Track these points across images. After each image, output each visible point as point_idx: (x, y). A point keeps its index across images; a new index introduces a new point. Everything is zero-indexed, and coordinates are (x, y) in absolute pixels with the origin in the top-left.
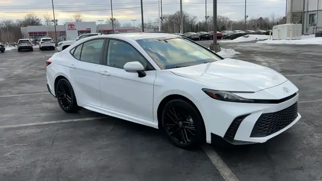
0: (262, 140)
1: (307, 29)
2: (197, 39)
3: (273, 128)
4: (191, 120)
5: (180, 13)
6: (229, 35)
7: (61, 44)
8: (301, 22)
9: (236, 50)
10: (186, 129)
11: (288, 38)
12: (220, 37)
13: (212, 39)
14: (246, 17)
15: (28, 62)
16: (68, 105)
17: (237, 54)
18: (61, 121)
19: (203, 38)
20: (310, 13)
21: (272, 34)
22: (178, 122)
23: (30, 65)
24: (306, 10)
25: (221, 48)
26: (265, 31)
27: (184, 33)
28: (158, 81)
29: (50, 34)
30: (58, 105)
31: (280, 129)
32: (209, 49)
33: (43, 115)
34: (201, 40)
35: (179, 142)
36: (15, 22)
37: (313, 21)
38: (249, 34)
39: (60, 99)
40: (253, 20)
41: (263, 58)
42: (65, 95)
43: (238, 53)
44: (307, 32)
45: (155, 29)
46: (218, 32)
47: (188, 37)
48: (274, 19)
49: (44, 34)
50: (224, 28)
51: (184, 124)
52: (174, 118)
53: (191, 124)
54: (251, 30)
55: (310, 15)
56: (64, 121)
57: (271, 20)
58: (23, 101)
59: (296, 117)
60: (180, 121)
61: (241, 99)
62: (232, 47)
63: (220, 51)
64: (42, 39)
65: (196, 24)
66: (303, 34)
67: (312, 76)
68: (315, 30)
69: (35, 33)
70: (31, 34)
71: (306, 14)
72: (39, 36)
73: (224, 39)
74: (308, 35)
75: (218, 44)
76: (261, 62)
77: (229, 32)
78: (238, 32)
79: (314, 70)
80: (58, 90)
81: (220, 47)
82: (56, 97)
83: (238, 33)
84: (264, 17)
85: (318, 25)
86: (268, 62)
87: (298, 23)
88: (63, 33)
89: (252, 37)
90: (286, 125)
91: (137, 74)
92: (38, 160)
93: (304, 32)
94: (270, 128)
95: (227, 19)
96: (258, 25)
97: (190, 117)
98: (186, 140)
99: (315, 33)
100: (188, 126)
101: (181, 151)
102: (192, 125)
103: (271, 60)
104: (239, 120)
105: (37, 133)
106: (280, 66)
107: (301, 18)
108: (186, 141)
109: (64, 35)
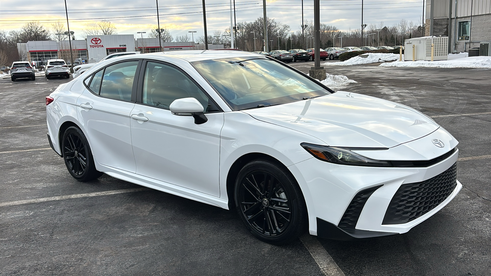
0: (403, 228)
1: (456, 45)
2: (289, 61)
3: (419, 208)
4: (283, 195)
5: (263, 21)
6: (338, 54)
7: (77, 69)
8: (446, 34)
9: (350, 77)
10: (275, 211)
11: (428, 58)
12: (324, 58)
13: (313, 60)
14: (363, 26)
15: (26, 97)
16: (81, 169)
17: (351, 84)
18: (69, 196)
19: (299, 58)
20: (459, 20)
21: (403, 53)
22: (262, 198)
23: (28, 102)
24: (453, 16)
25: (328, 74)
26: (392, 48)
27: (270, 51)
28: (228, 129)
29: (64, 53)
30: (65, 169)
31: (430, 208)
32: (308, 75)
33: (40, 186)
34: (295, 62)
35: (264, 233)
36: (8, 35)
37: (465, 32)
38: (368, 52)
39: (68, 160)
40: (373, 32)
41: (392, 89)
42: (76, 152)
43: (353, 81)
44: (455, 48)
45: (225, 45)
46: (321, 50)
47: (276, 58)
48: (404, 29)
49: (54, 53)
50: (330, 44)
51: (271, 203)
52: (254, 191)
53: (282, 203)
54: (371, 46)
55: (460, 23)
56: (73, 196)
57: (400, 31)
58: (9, 162)
59: (454, 188)
60: (263, 197)
61: (367, 161)
62: (343, 73)
63: (325, 78)
64: (49, 61)
65: (287, 37)
66: (449, 52)
67: (468, 116)
68: (468, 46)
69: (40, 52)
70: (33, 54)
71: (453, 21)
72: (46, 56)
73: (330, 59)
74: (457, 53)
75: (322, 68)
76: (389, 95)
77: (337, 50)
78: (351, 49)
79: (471, 107)
80: (65, 145)
81: (325, 72)
82: (62, 156)
83: (351, 51)
84: (390, 26)
85: (472, 39)
86: (399, 96)
87: (442, 36)
88: (84, 53)
89: (373, 57)
90: (440, 201)
91: (192, 119)
92: (24, 268)
93: (452, 49)
94: (414, 208)
95: (335, 29)
96: (381, 39)
97: (281, 190)
98: (275, 229)
99: (468, 50)
100: (277, 205)
101: (267, 248)
102: (284, 205)
103: (404, 92)
104: (364, 196)
105: (25, 218)
106: (420, 101)
107: (447, 28)
108: (274, 232)
109: (85, 55)
